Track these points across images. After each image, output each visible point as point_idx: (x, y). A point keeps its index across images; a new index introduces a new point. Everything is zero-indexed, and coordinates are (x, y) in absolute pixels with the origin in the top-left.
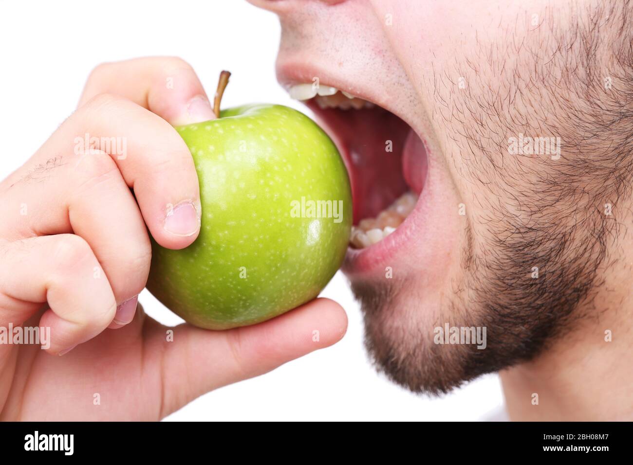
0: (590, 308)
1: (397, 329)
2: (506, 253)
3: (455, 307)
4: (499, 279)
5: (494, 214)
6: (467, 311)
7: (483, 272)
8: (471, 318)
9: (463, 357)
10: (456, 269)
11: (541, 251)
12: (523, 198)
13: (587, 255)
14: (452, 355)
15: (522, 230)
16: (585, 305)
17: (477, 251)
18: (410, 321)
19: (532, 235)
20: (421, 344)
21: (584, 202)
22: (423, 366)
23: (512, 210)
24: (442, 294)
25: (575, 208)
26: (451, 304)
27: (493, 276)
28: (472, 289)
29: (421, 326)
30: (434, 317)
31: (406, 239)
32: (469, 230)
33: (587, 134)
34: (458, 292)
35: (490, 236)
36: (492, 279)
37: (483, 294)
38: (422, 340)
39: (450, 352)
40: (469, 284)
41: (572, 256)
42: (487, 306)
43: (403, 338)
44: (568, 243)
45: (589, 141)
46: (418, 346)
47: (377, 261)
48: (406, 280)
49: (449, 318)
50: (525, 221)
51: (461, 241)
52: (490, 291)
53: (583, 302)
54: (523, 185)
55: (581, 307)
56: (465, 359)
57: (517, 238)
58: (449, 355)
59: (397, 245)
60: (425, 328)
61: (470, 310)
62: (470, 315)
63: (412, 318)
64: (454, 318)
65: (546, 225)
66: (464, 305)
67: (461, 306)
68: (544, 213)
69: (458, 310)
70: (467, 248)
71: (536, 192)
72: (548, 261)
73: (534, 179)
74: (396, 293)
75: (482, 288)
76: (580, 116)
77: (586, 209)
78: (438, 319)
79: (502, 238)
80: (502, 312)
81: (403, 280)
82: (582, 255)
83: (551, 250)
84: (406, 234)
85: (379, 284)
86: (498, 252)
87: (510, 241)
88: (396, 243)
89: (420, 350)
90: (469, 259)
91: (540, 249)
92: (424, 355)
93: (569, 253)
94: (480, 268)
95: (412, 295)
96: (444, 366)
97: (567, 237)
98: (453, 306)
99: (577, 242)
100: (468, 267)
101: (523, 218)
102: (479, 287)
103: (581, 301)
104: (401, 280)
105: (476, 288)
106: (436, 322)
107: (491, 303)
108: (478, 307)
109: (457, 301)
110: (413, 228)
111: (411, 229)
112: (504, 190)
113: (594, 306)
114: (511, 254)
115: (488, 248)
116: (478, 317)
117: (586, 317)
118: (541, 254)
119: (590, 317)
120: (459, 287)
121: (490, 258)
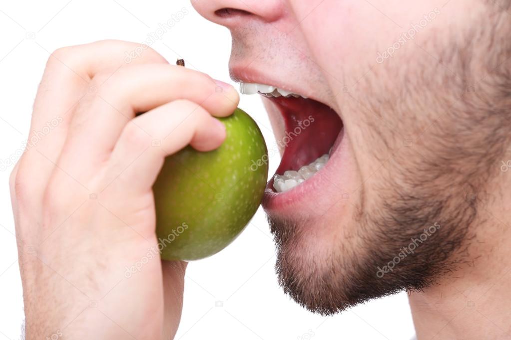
0: (464, 256)
1: (298, 259)
2: (391, 214)
3: (345, 249)
4: (383, 233)
5: (385, 184)
6: (354, 253)
7: (370, 226)
8: (357, 259)
9: (348, 287)
10: (348, 219)
11: (420, 214)
12: (408, 174)
13: (460, 217)
14: (340, 285)
15: (406, 198)
16: (460, 253)
17: (368, 209)
18: (308, 255)
19: (413, 203)
20: (315, 273)
21: (459, 179)
22: (315, 290)
23: (399, 182)
24: (335, 237)
25: (451, 183)
26: (341, 246)
27: (378, 230)
28: (360, 237)
29: (316, 259)
30: (327, 254)
31: (313, 188)
32: (363, 193)
33: (463, 128)
34: (348, 237)
35: (380, 200)
36: (377, 231)
37: (369, 242)
38: (316, 270)
39: (338, 283)
40: (358, 232)
41: (447, 218)
42: (372, 251)
43: (302, 267)
44: (443, 209)
45: (464, 133)
46: (312, 275)
47: (288, 202)
48: (308, 221)
49: (340, 256)
50: (409, 191)
51: (355, 199)
52: (375, 241)
53: (457, 250)
54: (410, 164)
55: (456, 254)
56: (350, 289)
57: (401, 204)
58: (337, 284)
59: (305, 192)
60: (319, 261)
61: (356, 253)
62: (356, 256)
63: (310, 252)
64: (343, 258)
65: (426, 195)
66: (352, 248)
67: (350, 249)
68: (425, 186)
69: (348, 252)
70: (360, 205)
71: (420, 170)
72: (426, 221)
73: (418, 160)
74: (300, 230)
75: (368, 237)
76: (458, 113)
77: (461, 184)
78: (330, 255)
79: (389, 202)
80: (383, 257)
81: (306, 221)
82: (456, 217)
83: (429, 214)
84: (313, 184)
85: (288, 221)
86: (384, 213)
87: (394, 205)
88: (305, 190)
89: (314, 277)
90: (360, 214)
91: (420, 212)
92: (316, 282)
93: (444, 216)
94: (368, 222)
95: (312, 233)
96: (332, 293)
97: (443, 204)
98: (343, 247)
99: (452, 208)
100: (358, 221)
101: (407, 188)
102: (366, 237)
103: (455, 250)
104: (304, 221)
105: (364, 237)
106: (329, 258)
107: (374, 250)
108: (363, 251)
109: (347, 244)
110: (320, 181)
111: (318, 181)
112: (394, 166)
113: (468, 253)
114: (395, 215)
115: (377, 208)
116: (363, 259)
117: (462, 262)
118: (420, 217)
119: (465, 262)
120: (349, 233)
121: (378, 217)
